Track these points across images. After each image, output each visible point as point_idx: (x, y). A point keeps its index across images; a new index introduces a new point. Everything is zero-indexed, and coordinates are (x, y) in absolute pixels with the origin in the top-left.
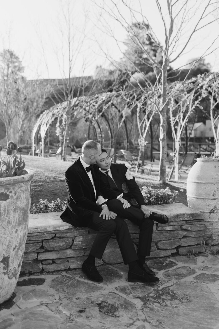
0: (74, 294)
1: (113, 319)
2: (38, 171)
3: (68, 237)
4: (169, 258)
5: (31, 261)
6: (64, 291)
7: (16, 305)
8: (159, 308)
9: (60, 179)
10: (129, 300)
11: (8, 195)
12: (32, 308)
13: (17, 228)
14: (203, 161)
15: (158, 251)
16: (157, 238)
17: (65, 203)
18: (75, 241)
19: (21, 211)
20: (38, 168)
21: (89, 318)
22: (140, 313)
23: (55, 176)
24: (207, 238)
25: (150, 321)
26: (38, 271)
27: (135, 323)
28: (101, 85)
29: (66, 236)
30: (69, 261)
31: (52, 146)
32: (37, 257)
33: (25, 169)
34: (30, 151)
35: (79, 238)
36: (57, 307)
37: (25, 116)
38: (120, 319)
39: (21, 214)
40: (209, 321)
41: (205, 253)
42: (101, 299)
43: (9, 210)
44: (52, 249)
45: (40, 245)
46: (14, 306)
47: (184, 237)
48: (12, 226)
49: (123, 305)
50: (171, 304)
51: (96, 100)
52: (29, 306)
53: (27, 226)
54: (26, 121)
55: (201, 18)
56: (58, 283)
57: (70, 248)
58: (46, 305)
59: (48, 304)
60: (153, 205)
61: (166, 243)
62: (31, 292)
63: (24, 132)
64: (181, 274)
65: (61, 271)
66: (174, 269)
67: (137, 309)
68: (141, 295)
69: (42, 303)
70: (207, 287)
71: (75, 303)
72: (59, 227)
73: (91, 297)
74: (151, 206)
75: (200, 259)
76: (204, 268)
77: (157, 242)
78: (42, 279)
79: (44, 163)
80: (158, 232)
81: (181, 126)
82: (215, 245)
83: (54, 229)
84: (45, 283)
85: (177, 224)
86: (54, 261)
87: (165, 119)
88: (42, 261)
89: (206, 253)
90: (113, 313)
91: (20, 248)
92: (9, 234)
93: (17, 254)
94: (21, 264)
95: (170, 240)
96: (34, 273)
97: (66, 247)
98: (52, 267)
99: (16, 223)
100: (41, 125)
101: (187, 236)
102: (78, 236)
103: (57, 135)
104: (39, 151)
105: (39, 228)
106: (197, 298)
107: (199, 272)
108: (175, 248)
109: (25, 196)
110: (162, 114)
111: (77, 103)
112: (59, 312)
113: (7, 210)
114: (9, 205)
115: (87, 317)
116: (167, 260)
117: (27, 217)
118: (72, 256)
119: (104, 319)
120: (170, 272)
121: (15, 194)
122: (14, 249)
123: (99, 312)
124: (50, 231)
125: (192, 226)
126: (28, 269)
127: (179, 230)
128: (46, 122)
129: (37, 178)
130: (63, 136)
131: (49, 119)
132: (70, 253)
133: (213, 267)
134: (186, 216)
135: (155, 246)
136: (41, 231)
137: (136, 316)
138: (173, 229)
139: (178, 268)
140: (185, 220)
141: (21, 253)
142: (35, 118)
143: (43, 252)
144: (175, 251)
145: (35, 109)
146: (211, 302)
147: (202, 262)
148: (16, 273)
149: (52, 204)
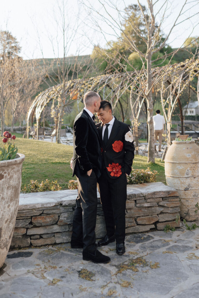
0: (58, 264)
1: (90, 282)
2: (31, 154)
3: (55, 214)
4: (148, 233)
5: (20, 236)
6: (49, 261)
7: (7, 273)
8: (130, 274)
9: (51, 161)
10: (106, 267)
11: (3, 176)
12: (20, 275)
13: (9, 204)
14: (177, 143)
15: (138, 226)
16: (136, 214)
17: (53, 184)
18: (60, 217)
19: (13, 189)
20: (31, 151)
21: (69, 282)
22: (114, 277)
23: (48, 159)
24: (185, 214)
25: (121, 283)
26: (27, 246)
27: (108, 285)
28: (95, 69)
29: (53, 212)
30: (56, 236)
31: (47, 128)
32: (27, 232)
33: (17, 153)
34: (24, 133)
35: (64, 214)
36: (42, 274)
37: (20, 97)
38: (96, 282)
39: (13, 191)
40: (172, 282)
41: (181, 228)
42: (81, 268)
43: (3, 188)
44: (40, 225)
45: (29, 221)
46: (4, 274)
47: (162, 213)
48: (5, 202)
49: (99, 272)
50: (142, 270)
51: (91, 82)
52: (18, 274)
53: (18, 202)
54: (21, 103)
55: (180, 15)
56: (44, 255)
57: (56, 223)
58: (32, 272)
59: (34, 272)
60: (134, 184)
61: (145, 219)
62: (19, 262)
63: (18, 113)
64: (155, 246)
65: (48, 246)
66: (150, 242)
67: (112, 274)
68: (117, 264)
69: (29, 271)
70: (177, 256)
71: (58, 271)
72: (47, 204)
73: (73, 266)
74: (132, 185)
75: (176, 233)
76: (178, 241)
77: (136, 218)
78: (30, 252)
79: (37, 146)
80: (137, 208)
81: (171, 108)
82: (193, 221)
83: (42, 206)
84: (32, 256)
85: (154, 201)
86: (42, 236)
87: (151, 103)
88: (30, 236)
89: (183, 228)
90: (90, 278)
91: (12, 221)
92: (3, 209)
93: (8, 227)
94: (12, 236)
95: (148, 215)
96: (23, 247)
97: (53, 223)
98: (40, 242)
99: (9, 199)
100: (36, 108)
101: (164, 212)
102: (63, 213)
103: (52, 116)
104: (33, 133)
105: (29, 206)
106: (166, 264)
107: (172, 244)
108: (154, 224)
109: (16, 176)
110: (149, 98)
111: (72, 85)
112: (44, 278)
113: (2, 188)
114: (3, 184)
115: (67, 281)
116: (145, 235)
117: (18, 194)
118: (58, 231)
119: (82, 282)
120: (146, 244)
121: (9, 174)
122: (6, 221)
123: (78, 277)
124: (39, 208)
125: (168, 202)
126: (18, 243)
127: (157, 207)
128: (41, 104)
129: (30, 161)
130: (57, 118)
131: (44, 101)
132: (56, 228)
133: (186, 239)
134: (162, 193)
135: (135, 222)
136: (30, 208)
137: (109, 280)
138: (151, 206)
139: (154, 241)
140: (161, 197)
141: (12, 226)
142: (30, 99)
143: (32, 228)
144: (153, 226)
145: (31, 91)
146: (177, 268)
147: (177, 236)
148: (7, 244)
149: (41, 184)
